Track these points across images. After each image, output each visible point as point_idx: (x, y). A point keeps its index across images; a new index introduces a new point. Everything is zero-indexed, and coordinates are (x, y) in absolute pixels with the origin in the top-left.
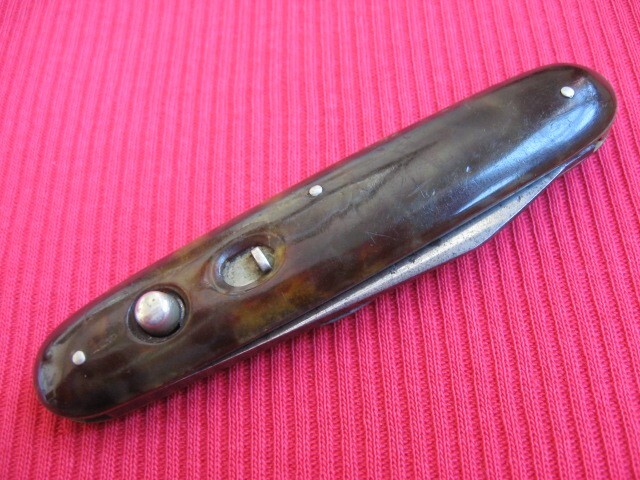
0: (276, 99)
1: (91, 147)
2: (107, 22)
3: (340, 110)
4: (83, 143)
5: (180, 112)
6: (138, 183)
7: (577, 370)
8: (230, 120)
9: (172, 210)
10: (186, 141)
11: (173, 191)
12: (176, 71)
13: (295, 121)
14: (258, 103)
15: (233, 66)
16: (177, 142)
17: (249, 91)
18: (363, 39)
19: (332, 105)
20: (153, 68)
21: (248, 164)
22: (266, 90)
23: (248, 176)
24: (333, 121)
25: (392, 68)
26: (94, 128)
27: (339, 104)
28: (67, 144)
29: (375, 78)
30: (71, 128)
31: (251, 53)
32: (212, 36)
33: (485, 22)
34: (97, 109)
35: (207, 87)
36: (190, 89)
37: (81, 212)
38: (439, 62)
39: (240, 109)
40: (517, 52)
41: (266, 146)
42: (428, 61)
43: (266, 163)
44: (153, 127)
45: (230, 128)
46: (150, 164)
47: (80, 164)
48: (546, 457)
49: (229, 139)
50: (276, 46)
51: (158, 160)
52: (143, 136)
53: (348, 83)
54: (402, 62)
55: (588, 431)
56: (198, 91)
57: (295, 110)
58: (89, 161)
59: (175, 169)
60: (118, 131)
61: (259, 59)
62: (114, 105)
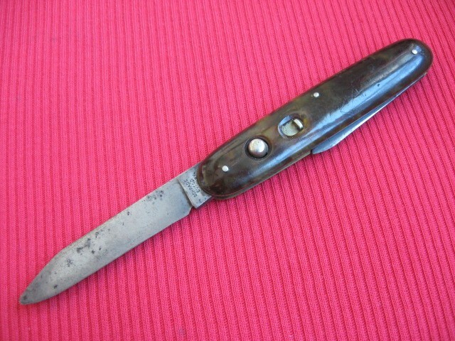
0: (175, 82)
1: (85, 110)
2: (80, 43)
3: (206, 86)
4: (80, 109)
5: (127, 90)
6: (112, 127)
7: (320, 198)
8: (154, 94)
9: (132, 139)
10: (133, 105)
11: (130, 130)
12: (122, 69)
13: (186, 93)
14: (166, 84)
15: (151, 65)
16: (129, 106)
17: (161, 78)
18: (214, 50)
19: (202, 84)
20: (109, 68)
21: (165, 115)
22: (169, 77)
23: (166, 120)
24: (204, 92)
25: (229, 64)
26: (84, 100)
27: (206, 83)
28: (72, 109)
29: (221, 70)
30: (72, 102)
31: (159, 59)
32: (138, 50)
33: (272, 39)
34: (84, 91)
35: (139, 77)
36: (131, 78)
37: (86, 143)
38: (251, 60)
39: (158, 88)
40: (287, 54)
41: (173, 106)
42: (246, 60)
43: (174, 114)
44: (115, 99)
45: (154, 98)
46: (116, 118)
47: (81, 119)
48: (309, 234)
49: (154, 103)
50: (171, 54)
51: (120, 115)
52: (110, 104)
53: (209, 72)
54: (233, 60)
55: (325, 222)
56: (135, 79)
57: (185, 87)
58: (85, 118)
59: (130, 119)
60: (97, 102)
61: (163, 62)
62: (92, 88)
